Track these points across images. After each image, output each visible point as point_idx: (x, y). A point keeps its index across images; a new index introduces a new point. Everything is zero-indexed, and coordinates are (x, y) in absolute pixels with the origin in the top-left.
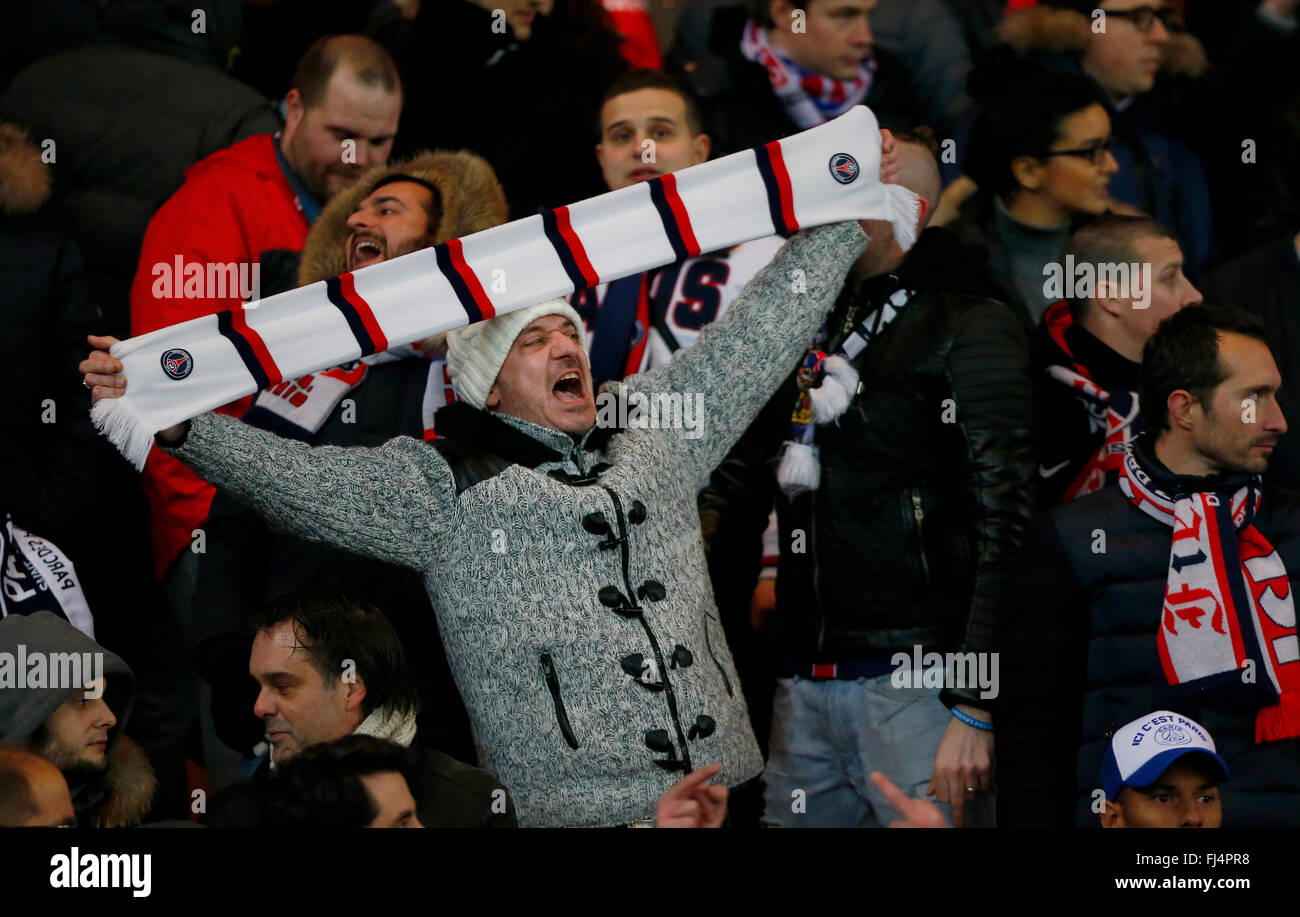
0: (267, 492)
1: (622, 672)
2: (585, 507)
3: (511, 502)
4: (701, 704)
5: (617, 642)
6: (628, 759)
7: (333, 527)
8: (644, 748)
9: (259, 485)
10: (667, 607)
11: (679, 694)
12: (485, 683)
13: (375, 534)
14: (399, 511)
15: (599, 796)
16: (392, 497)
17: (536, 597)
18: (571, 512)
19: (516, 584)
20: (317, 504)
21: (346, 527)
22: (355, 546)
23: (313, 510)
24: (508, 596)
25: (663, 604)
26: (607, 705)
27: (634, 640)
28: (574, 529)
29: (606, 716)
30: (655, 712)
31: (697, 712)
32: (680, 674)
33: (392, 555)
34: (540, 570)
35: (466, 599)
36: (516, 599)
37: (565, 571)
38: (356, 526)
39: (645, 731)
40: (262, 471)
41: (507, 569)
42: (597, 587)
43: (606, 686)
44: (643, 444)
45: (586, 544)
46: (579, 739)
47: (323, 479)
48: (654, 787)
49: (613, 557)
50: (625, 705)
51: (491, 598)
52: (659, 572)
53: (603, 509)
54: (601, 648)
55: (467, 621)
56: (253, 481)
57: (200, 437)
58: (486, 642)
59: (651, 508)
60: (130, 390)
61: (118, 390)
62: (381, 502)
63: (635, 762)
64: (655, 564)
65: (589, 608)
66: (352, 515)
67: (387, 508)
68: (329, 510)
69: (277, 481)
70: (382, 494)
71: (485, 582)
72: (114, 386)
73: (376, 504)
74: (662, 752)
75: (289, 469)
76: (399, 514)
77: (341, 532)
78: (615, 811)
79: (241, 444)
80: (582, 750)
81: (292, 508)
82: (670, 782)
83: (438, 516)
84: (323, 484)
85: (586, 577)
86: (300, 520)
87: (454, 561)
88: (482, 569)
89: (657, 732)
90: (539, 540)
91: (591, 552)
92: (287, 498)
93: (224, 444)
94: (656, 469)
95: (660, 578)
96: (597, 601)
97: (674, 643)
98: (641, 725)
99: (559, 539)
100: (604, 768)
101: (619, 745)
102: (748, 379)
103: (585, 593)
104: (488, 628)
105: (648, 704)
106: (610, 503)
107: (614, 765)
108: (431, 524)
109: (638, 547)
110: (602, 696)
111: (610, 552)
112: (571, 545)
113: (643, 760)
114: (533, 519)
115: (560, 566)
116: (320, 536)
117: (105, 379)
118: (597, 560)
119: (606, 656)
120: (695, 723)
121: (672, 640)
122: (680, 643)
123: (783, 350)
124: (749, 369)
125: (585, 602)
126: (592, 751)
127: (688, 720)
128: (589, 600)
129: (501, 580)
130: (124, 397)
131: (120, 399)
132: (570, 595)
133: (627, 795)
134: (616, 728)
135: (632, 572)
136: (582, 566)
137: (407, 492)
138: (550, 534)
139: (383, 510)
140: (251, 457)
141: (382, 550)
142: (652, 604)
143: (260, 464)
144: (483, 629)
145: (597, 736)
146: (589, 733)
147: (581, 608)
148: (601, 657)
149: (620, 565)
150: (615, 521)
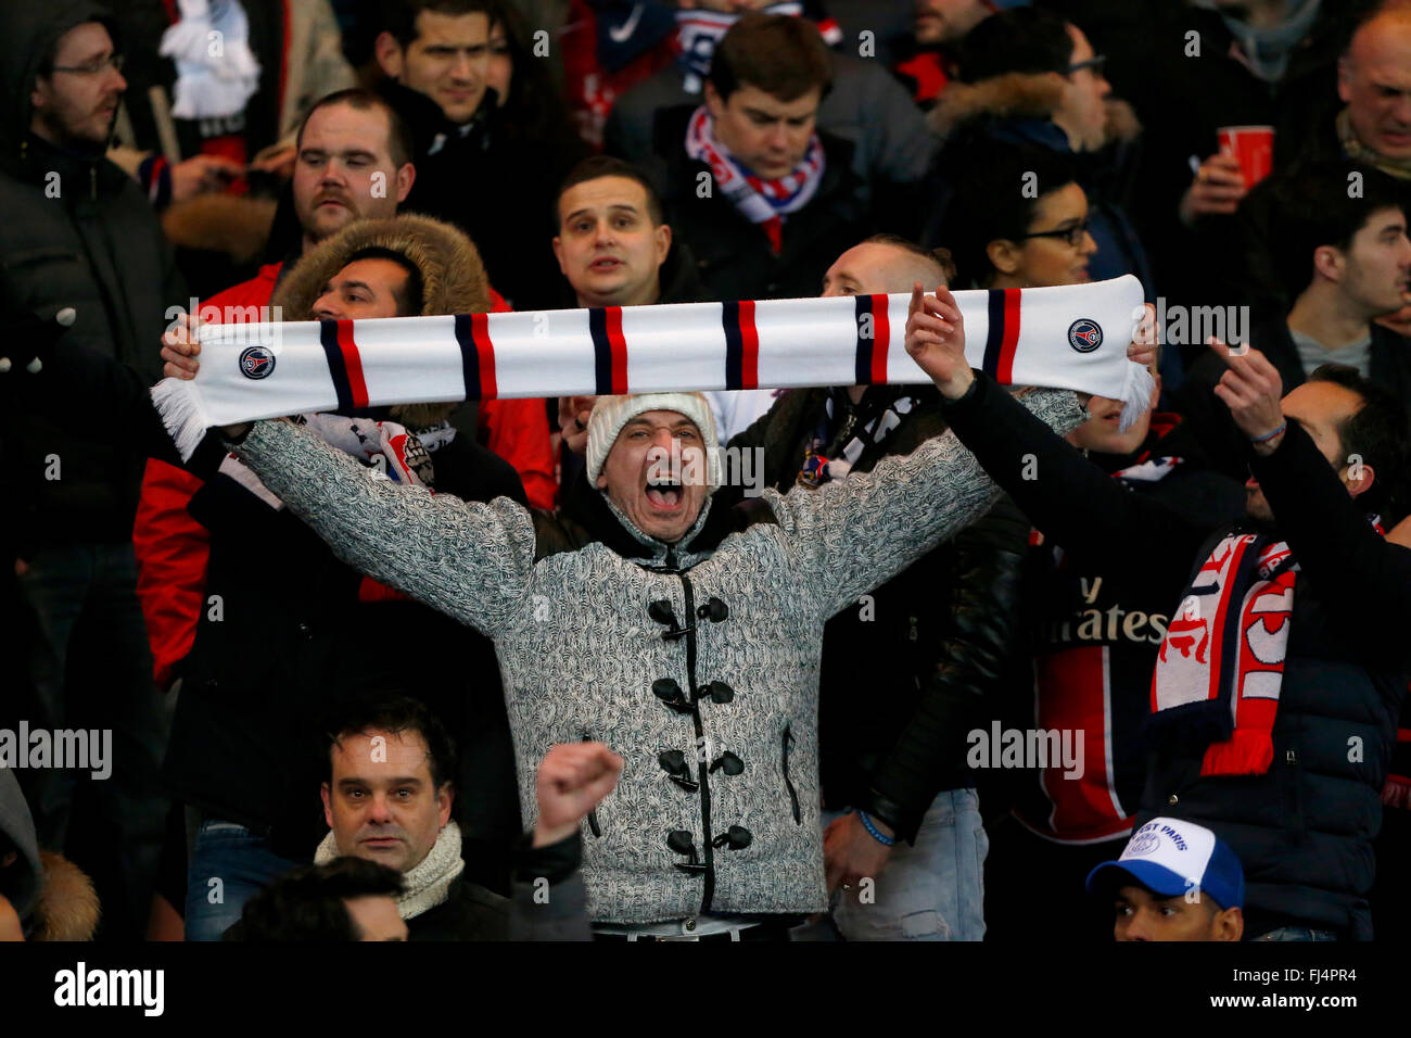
0: (323, 513)
1: (658, 767)
2: (653, 594)
3: (582, 577)
4: (738, 815)
5: (659, 735)
6: (646, 855)
7: (394, 565)
8: (664, 847)
9: (315, 504)
10: (729, 710)
11: (716, 800)
12: (532, 760)
13: (440, 583)
14: (471, 566)
15: (613, 889)
16: (464, 549)
17: (588, 677)
18: (638, 596)
19: (572, 662)
20: (378, 538)
21: (407, 569)
22: (417, 592)
23: (372, 543)
24: (563, 673)
25: (727, 708)
26: (636, 797)
27: (678, 737)
28: (639, 614)
29: (633, 808)
30: (683, 812)
31: (733, 821)
32: (722, 781)
33: (457, 610)
34: (598, 650)
35: (524, 670)
36: (568, 676)
37: (623, 656)
38: (419, 570)
39: (669, 830)
40: (321, 491)
41: (566, 644)
42: (654, 677)
43: (639, 778)
44: (753, 548)
45: (649, 632)
46: (602, 826)
47: (390, 513)
48: (670, 890)
49: (678, 650)
50: (654, 800)
51: (547, 673)
52: (731, 675)
53: (671, 598)
54: (640, 738)
55: (522, 693)
56: (309, 499)
57: (261, 440)
58: (536, 717)
59: (739, 610)
60: (200, 376)
61: (188, 373)
62: (453, 552)
63: (653, 860)
64: (729, 667)
65: (639, 697)
66: (417, 558)
67: (458, 559)
68: (390, 547)
69: (335, 504)
70: (456, 545)
71: (544, 655)
72: (185, 367)
73: (447, 554)
74: (683, 854)
75: (353, 496)
76: (470, 569)
77: (402, 574)
78: (625, 907)
79: (305, 458)
80: (603, 839)
81: (350, 536)
82: (688, 888)
83: (511, 580)
84: (388, 519)
85: (644, 665)
86: (357, 550)
87: (518, 630)
88: (544, 641)
89: (681, 833)
90: (604, 620)
91: (653, 641)
92: (343, 524)
93: (286, 454)
94: (758, 576)
95: (731, 682)
96: (650, 691)
97: (724, 748)
98: (666, 822)
99: (623, 623)
100: (622, 860)
101: (639, 839)
102: (904, 519)
103: (639, 681)
104: (539, 702)
105: (678, 803)
106: (681, 594)
107: (631, 859)
108: (502, 587)
109: (709, 645)
110: (632, 787)
111: (674, 643)
112: (635, 630)
113: (662, 859)
114: (601, 598)
115: (619, 650)
116: (380, 572)
117: (180, 359)
118: (659, 650)
119: (644, 748)
120: (727, 832)
121: (722, 745)
122: (731, 750)
123: (953, 501)
124: (907, 509)
125: (637, 690)
126: (612, 841)
127: (719, 827)
128: (642, 690)
129: (558, 655)
130: (191, 382)
131: (187, 382)
132: (623, 680)
133: (640, 892)
134: (639, 822)
135: (699, 669)
136: (642, 653)
137: (482, 548)
138: (615, 616)
139: (454, 561)
140: (312, 474)
141: (446, 602)
142: (713, 705)
143: (321, 483)
144: (535, 703)
145: (620, 827)
146: (612, 822)
147: (630, 695)
148: (639, 747)
149: (685, 660)
150: (683, 612)
